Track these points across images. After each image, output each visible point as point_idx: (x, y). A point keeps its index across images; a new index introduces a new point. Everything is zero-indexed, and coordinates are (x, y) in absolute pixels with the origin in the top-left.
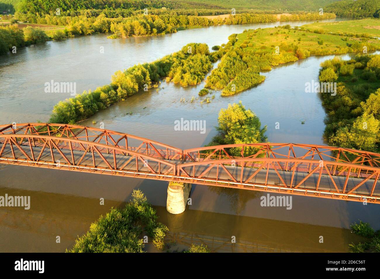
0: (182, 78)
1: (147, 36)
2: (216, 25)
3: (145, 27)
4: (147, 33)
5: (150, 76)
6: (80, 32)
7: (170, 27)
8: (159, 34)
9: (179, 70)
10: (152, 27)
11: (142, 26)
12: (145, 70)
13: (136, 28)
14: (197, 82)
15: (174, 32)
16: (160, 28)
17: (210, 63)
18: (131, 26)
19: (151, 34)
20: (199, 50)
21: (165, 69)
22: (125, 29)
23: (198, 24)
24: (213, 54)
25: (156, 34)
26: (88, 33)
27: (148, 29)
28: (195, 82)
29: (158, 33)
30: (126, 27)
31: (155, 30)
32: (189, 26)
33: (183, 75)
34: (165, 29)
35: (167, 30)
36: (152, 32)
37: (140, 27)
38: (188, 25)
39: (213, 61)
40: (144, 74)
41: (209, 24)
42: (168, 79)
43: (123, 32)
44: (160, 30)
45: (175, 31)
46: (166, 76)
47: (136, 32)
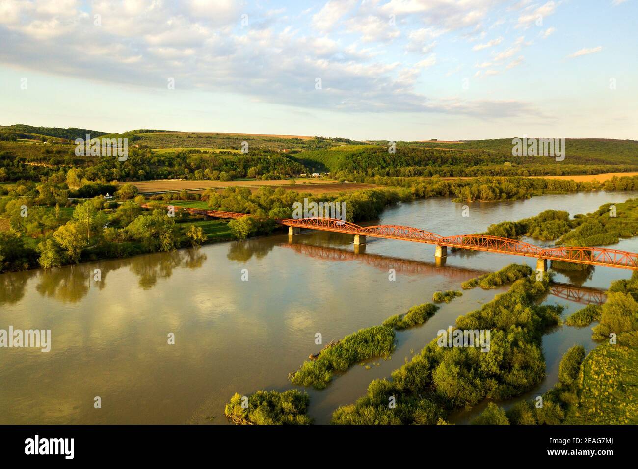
0: (541, 234)
1: (495, 201)
2: (588, 190)
3: (493, 191)
4: (495, 198)
5: (515, 230)
6: (422, 194)
7: (522, 191)
8: (509, 200)
9: (538, 229)
10: (501, 191)
11: (491, 191)
12: (511, 225)
13: (483, 193)
14: (554, 238)
15: (527, 198)
16: (510, 193)
17: (567, 227)
18: (478, 190)
19: (499, 199)
20: (557, 217)
21: (525, 228)
22: (471, 193)
23: (560, 189)
24: (573, 221)
25: (506, 200)
26: (429, 196)
27: (496, 193)
28: (552, 238)
29: (508, 198)
30: (473, 191)
31: (504, 195)
32: (547, 191)
33: (542, 232)
34: (516, 194)
35: (519, 195)
36: (500, 197)
37: (488, 191)
38: (545, 190)
39: (571, 227)
40: (511, 228)
41: (577, 189)
42: (528, 234)
43: (469, 197)
44: (510, 196)
45: (529, 196)
46: (526, 233)
47: (484, 196)
